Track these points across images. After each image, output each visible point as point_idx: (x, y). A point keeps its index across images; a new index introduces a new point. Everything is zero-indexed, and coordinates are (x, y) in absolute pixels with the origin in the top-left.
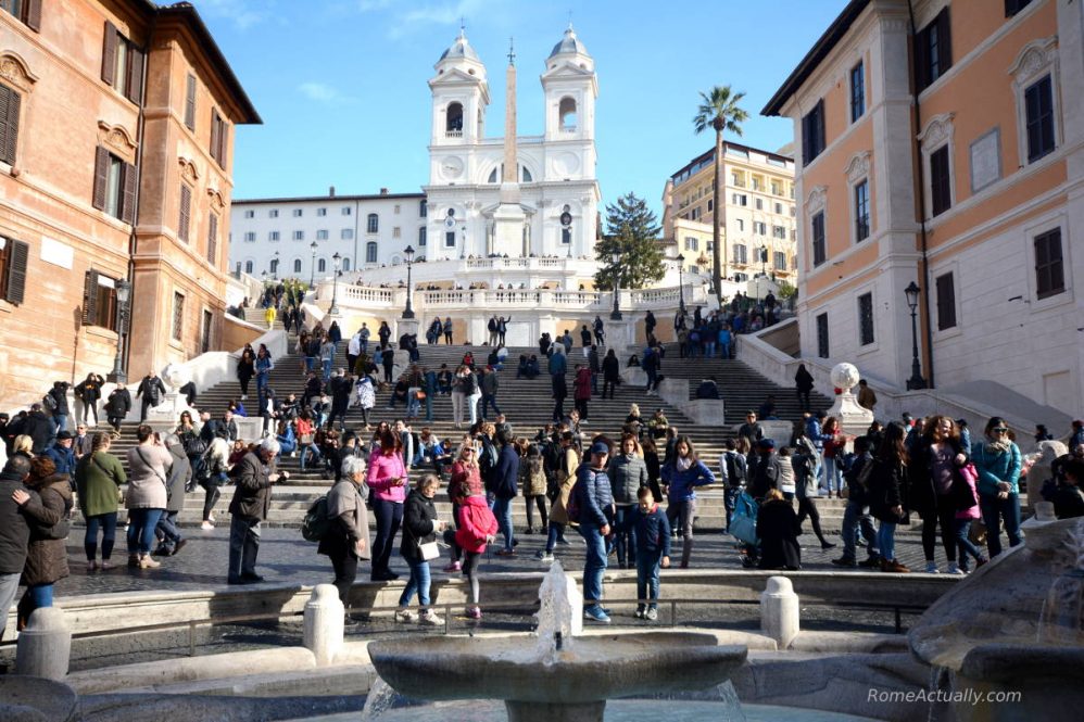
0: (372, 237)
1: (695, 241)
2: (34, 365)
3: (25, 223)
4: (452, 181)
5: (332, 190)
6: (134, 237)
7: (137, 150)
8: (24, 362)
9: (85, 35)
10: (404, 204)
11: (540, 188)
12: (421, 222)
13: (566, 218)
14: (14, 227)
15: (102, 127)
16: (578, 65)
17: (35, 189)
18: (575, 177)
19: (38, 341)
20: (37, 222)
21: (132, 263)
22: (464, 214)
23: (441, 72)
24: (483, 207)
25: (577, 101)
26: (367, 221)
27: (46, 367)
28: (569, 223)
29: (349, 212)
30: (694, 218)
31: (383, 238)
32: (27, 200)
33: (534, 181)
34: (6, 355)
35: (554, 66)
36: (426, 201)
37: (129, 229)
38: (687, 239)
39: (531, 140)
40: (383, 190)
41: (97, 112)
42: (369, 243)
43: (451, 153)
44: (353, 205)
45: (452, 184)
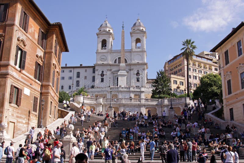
0: (78, 79)
1: (176, 81)
2: (21, 123)
3: (22, 84)
4: (103, 62)
5: (66, 65)
6: (42, 86)
7: (43, 62)
8: (19, 122)
9: (36, 33)
10: (88, 69)
11: (130, 65)
12: (93, 75)
13: (138, 74)
14: (19, 85)
15: (37, 56)
16: (141, 29)
17: (24, 74)
18: (140, 62)
19: (22, 116)
20: (24, 83)
21: (41, 93)
22: (107, 72)
23: (100, 31)
24: (112, 71)
25: (141, 40)
26: (76, 74)
27: (24, 123)
28: (139, 76)
29: (71, 71)
30: (175, 74)
31: (81, 79)
32: (22, 78)
33: (128, 63)
34: (16, 120)
35: (134, 29)
36: (95, 68)
37: (41, 84)
38: (174, 81)
39: (127, 51)
40: (81, 65)
41: (36, 52)
42: (77, 81)
43: (103, 54)
44: (72, 70)
45: (103, 64)
